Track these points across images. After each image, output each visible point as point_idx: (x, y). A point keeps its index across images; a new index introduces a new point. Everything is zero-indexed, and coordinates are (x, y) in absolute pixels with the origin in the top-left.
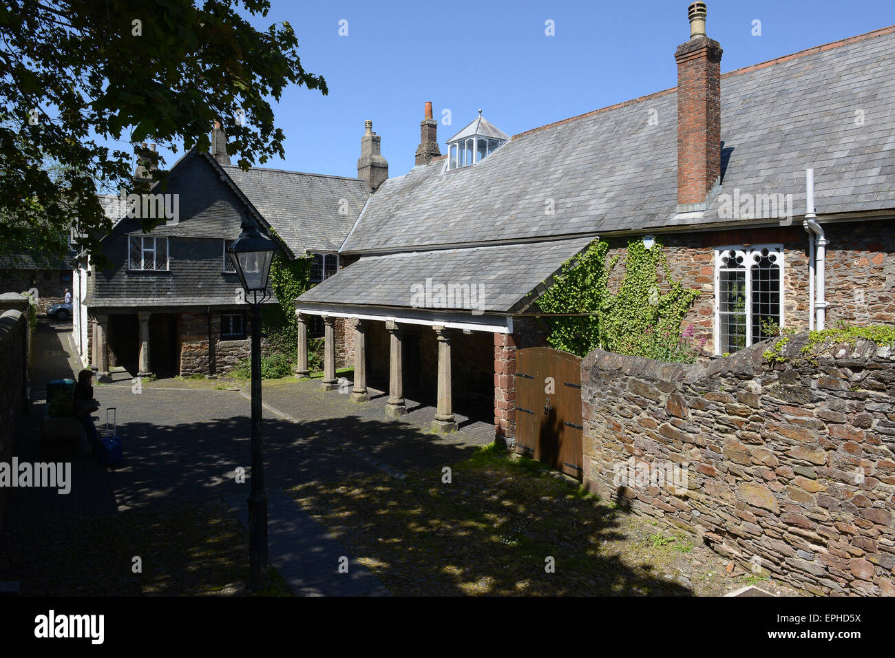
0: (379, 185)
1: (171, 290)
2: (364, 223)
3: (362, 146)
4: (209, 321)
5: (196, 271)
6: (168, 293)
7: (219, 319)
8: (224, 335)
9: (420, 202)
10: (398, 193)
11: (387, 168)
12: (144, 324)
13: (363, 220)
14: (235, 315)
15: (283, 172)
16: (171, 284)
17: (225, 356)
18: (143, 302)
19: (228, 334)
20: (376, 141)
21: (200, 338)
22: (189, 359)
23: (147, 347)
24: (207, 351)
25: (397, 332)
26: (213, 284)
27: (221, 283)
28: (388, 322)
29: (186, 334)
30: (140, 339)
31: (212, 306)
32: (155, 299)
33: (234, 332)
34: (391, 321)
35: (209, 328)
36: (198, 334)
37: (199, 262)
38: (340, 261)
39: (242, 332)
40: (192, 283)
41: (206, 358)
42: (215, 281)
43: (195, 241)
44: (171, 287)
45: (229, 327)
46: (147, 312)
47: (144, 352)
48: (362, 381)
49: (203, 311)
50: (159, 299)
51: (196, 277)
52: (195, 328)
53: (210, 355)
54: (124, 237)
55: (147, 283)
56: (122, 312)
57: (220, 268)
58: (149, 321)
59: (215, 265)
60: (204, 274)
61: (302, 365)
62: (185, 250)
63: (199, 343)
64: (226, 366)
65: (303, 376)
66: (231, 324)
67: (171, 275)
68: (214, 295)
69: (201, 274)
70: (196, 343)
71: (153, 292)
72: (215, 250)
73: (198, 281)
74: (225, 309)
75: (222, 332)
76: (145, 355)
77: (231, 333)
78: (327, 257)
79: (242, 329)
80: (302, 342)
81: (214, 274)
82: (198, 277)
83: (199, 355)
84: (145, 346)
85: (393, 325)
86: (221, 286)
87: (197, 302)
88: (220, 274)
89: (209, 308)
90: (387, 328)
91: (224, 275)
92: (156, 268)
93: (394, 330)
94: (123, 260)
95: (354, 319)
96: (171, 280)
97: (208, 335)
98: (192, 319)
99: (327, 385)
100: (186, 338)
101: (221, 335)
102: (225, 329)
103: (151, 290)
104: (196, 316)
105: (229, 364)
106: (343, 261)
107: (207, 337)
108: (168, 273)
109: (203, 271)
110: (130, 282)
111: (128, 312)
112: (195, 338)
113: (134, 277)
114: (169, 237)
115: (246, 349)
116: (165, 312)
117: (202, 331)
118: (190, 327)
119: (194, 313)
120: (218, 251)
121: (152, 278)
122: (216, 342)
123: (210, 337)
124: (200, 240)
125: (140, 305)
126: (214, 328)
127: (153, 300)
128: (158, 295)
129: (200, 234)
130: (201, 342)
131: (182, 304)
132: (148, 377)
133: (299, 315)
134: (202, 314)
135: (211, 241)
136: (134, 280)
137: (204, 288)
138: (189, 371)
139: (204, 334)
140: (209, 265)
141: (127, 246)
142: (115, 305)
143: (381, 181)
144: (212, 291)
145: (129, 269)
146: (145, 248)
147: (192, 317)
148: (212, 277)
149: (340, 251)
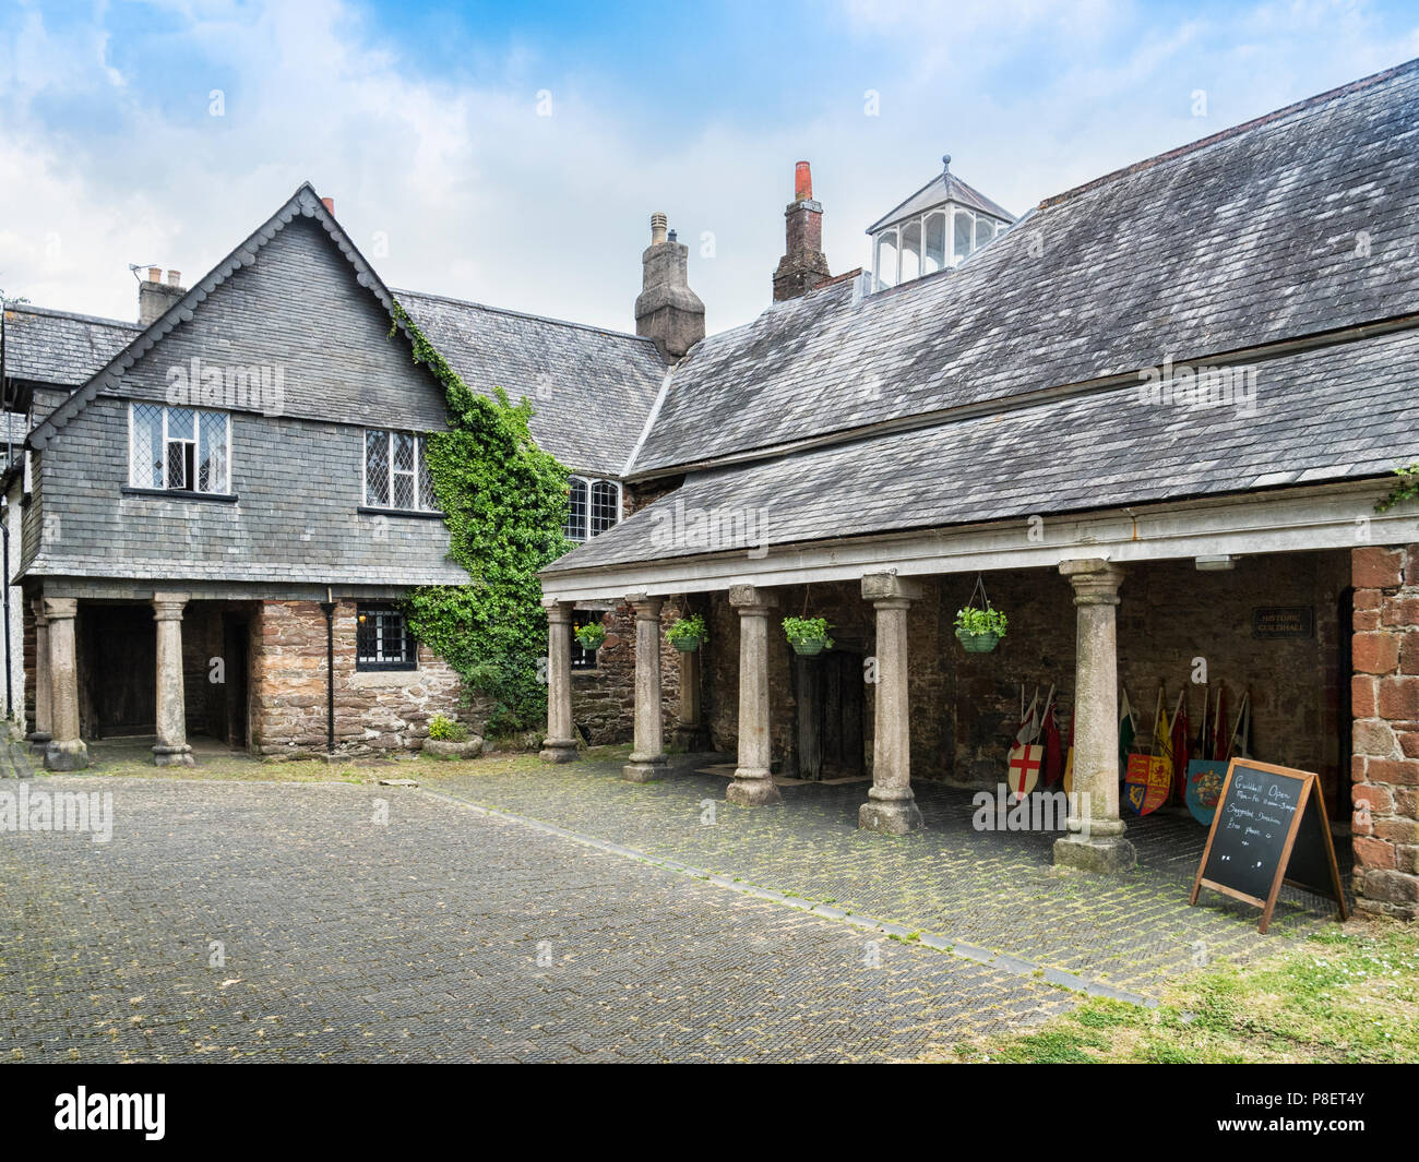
0: (688, 350)
1: (237, 542)
2: (669, 420)
4: (330, 622)
5: (300, 500)
6: (231, 550)
7: (354, 620)
8: (363, 660)
9: (822, 356)
10: (745, 356)
11: (703, 314)
12: (168, 623)
15: (479, 308)
16: (237, 527)
17: (367, 709)
18: (168, 569)
19: (372, 659)
20: (677, 254)
21: (308, 664)
22: (282, 714)
23: (176, 681)
24: (325, 695)
25: (897, 605)
26: (336, 532)
27: (357, 533)
28: (870, 581)
29: (273, 653)
30: (159, 662)
31: (337, 587)
32: (197, 563)
33: (385, 655)
34: (885, 575)
35: (330, 641)
36: (304, 654)
37: (303, 478)
38: (625, 498)
39: (404, 654)
40: (287, 529)
41: (321, 711)
42: (344, 525)
43: (298, 426)
44: (237, 535)
45: (375, 641)
46: (178, 595)
47: (170, 693)
48: (759, 751)
49: (318, 599)
50: (206, 564)
51: (297, 515)
52: (296, 639)
53: (331, 704)
54: (118, 404)
55: (176, 522)
56: (113, 594)
57: (355, 497)
58: (182, 618)
59: (342, 489)
60: (317, 509)
61: (560, 727)
62: (271, 446)
63: (304, 675)
64: (370, 734)
65: (562, 753)
66: (379, 634)
67: (236, 505)
68: (340, 561)
69: (311, 509)
70: (299, 675)
71: (194, 546)
72: (344, 453)
73: (301, 523)
74: (368, 596)
75: (360, 654)
76: (172, 701)
77: (380, 654)
78: (596, 488)
79: (404, 647)
80: (560, 671)
81: (342, 510)
82: (302, 515)
83: (305, 705)
84: (173, 679)
85: (890, 584)
86: (357, 540)
87: (300, 573)
88: (355, 511)
89: (330, 590)
90: (864, 597)
91: (364, 512)
92: (200, 486)
93: (890, 599)
94: (116, 461)
95: (739, 588)
96: (236, 518)
97: (326, 658)
98: (289, 618)
99: (643, 768)
100: (274, 664)
101: (357, 659)
102: (365, 644)
103: (189, 540)
104: (299, 610)
105: (377, 727)
106: (630, 499)
107: (325, 662)
108: (230, 500)
109: (316, 501)
110: (133, 518)
111: (129, 594)
112: (295, 663)
113: (144, 505)
114: (233, 412)
115: (417, 694)
116: (222, 596)
117: (311, 648)
118: (283, 638)
119: (293, 604)
120: (351, 454)
121: (191, 512)
122: (345, 675)
123: (330, 661)
124: (307, 425)
125: (160, 577)
126: (340, 639)
127: (193, 564)
128: (205, 553)
129: (309, 409)
130: (309, 675)
131: (265, 579)
132: (179, 757)
133: (553, 607)
134: (312, 606)
135: (334, 429)
136: (144, 514)
137: (315, 541)
138: (280, 745)
139: (317, 655)
140: (328, 488)
141: (127, 426)
142: (95, 574)
143: (690, 341)
144: (338, 549)
145: (132, 485)
146: (171, 437)
147: (288, 613)
148: (336, 517)
149: (623, 475)
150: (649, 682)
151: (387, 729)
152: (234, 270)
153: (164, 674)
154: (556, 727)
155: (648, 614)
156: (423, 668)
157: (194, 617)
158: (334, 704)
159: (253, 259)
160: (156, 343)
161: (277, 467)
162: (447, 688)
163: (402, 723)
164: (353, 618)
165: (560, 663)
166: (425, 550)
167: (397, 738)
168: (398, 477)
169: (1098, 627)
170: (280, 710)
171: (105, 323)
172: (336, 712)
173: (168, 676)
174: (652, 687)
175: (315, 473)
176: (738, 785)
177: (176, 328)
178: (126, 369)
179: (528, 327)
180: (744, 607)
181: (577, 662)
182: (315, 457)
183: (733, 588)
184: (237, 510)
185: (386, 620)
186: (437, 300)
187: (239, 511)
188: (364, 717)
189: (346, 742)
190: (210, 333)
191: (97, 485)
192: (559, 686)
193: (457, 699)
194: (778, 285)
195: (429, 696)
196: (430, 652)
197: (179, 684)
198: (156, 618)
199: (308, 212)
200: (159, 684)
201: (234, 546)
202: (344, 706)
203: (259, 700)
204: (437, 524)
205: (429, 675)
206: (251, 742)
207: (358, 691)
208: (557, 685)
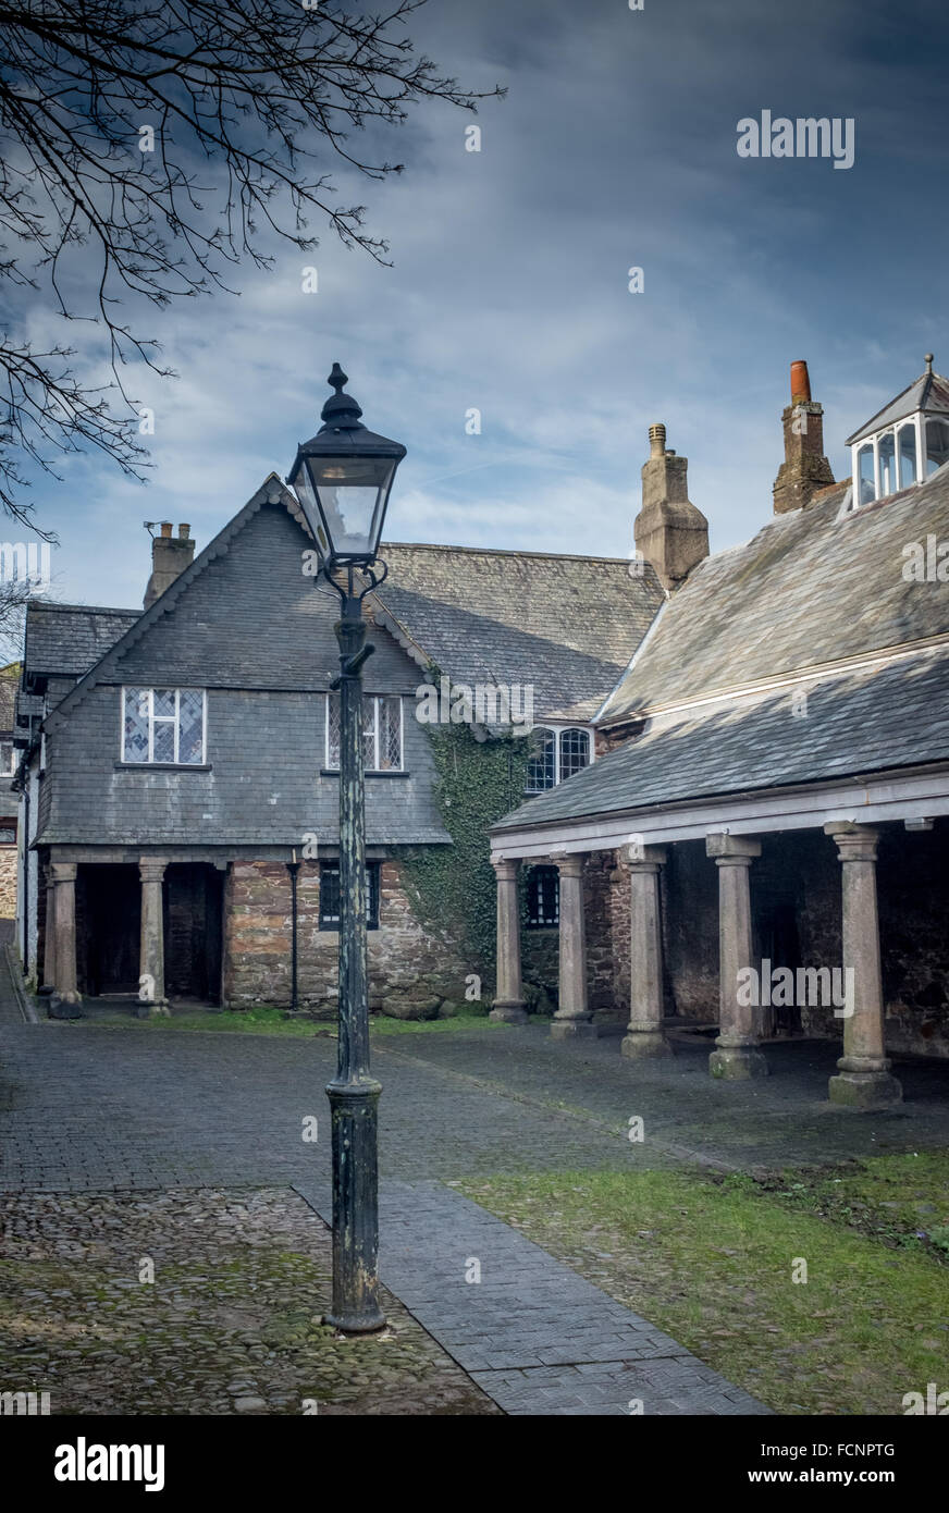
0: (688, 572)
1: (211, 808)
2: (652, 656)
3: (644, 486)
4: (294, 881)
5: (268, 766)
6: (205, 816)
7: (317, 879)
8: (327, 919)
9: (788, 587)
10: (732, 581)
11: (706, 530)
12: (151, 885)
13: (651, 651)
15: (459, 551)
16: (211, 794)
17: (329, 967)
18: (151, 834)
19: (336, 918)
20: (675, 468)
21: (274, 922)
22: (249, 971)
23: (156, 938)
24: (289, 953)
25: (732, 862)
26: (302, 795)
27: (319, 794)
28: (713, 840)
29: (242, 912)
30: (143, 920)
31: (301, 848)
32: (176, 829)
34: (720, 835)
35: (294, 900)
36: (268, 914)
37: (271, 745)
38: (597, 745)
39: (368, 913)
40: (256, 794)
41: (284, 968)
42: (308, 789)
43: (265, 696)
44: (210, 802)
46: (159, 859)
47: (151, 949)
48: (650, 1005)
49: (281, 858)
50: (183, 829)
51: (265, 780)
52: (263, 899)
53: (294, 963)
54: (113, 689)
55: (160, 791)
56: (106, 859)
57: (317, 760)
58: (162, 880)
59: (305, 753)
60: (283, 774)
61: (508, 986)
62: (241, 717)
63: (270, 934)
64: (332, 991)
65: (510, 1013)
67: (211, 773)
68: (304, 823)
69: (277, 774)
70: (265, 933)
71: (173, 813)
72: (307, 719)
73: (269, 788)
74: (330, 855)
75: (323, 912)
76: (153, 957)
78: (565, 735)
79: (368, 906)
80: (507, 929)
81: (305, 774)
82: (269, 780)
83: (270, 961)
84: (154, 936)
85: (724, 843)
86: (320, 803)
87: (267, 837)
88: (318, 774)
89: (294, 851)
90: (708, 855)
91: (325, 774)
92: (180, 758)
93: (728, 857)
94: (110, 740)
95: (626, 847)
96: (211, 787)
97: (290, 917)
98: (257, 878)
99: (564, 1025)
100: (243, 923)
101: (321, 918)
102: (328, 903)
103: (169, 808)
104: (266, 871)
105: (337, 986)
106: (604, 744)
107: (289, 921)
108: (204, 770)
109: (281, 766)
110: (123, 791)
111: (118, 858)
112: (262, 922)
113: (132, 777)
114: (208, 688)
115: (378, 953)
116: (198, 859)
117: (277, 907)
118: (251, 897)
119: (260, 864)
120: (314, 719)
121: (172, 782)
122: (308, 933)
123: (295, 919)
124: (274, 695)
125: (145, 842)
126: (304, 899)
127: (172, 832)
128: (183, 819)
129: (275, 680)
130: (275, 933)
131: (234, 842)
132: (158, 1009)
133: (500, 864)
134: (278, 866)
135: (299, 697)
136: (132, 786)
137: (281, 804)
138: (248, 1000)
139: (283, 914)
140: (293, 753)
141: (120, 708)
142: (91, 841)
143: (691, 561)
144: (301, 812)
145: (123, 761)
146: (155, 715)
147: (256, 873)
148: (301, 781)
149: (595, 721)
150: (570, 939)
152: (210, 561)
153: (147, 931)
154: (504, 986)
156: (385, 927)
157: (176, 878)
158: (298, 962)
160: (144, 633)
161: (248, 737)
162: (407, 947)
164: (316, 878)
165: (507, 921)
166: (388, 809)
169: (854, 882)
170: (247, 967)
171: (107, 612)
172: (300, 970)
173: (150, 933)
175: (281, 739)
176: (630, 1038)
177: (160, 618)
178: (119, 658)
179: (509, 564)
182: (281, 725)
184: (211, 778)
186: (417, 548)
187: (213, 780)
188: (326, 975)
189: (309, 1000)
190: (189, 619)
191: (95, 762)
192: (507, 945)
193: (418, 959)
194: (778, 497)
195: (390, 956)
196: (390, 911)
197: (159, 941)
198: (141, 879)
199: (275, 500)
200: (142, 941)
201: (208, 813)
202: (307, 963)
203: (229, 957)
204: (398, 782)
205: (390, 933)
206: (223, 998)
207: (320, 949)
208: (504, 944)
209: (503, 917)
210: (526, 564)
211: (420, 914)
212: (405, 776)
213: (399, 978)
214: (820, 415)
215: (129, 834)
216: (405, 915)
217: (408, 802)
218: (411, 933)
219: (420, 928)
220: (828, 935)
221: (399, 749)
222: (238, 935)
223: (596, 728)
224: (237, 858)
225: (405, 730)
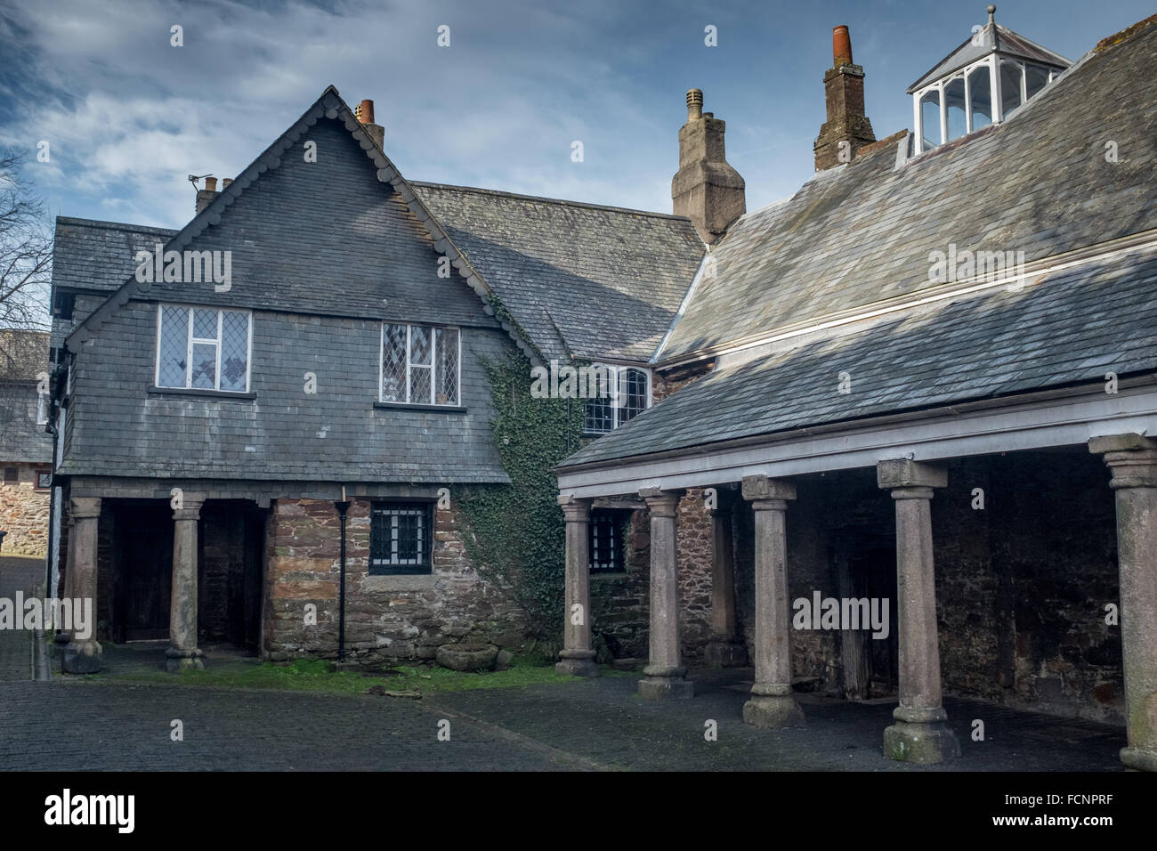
0: (726, 228)
1: (254, 440)
2: (704, 301)
3: (682, 148)
4: (343, 521)
5: (317, 397)
6: (248, 449)
7: (367, 520)
8: (377, 562)
10: (782, 230)
11: (744, 189)
12: (186, 523)
13: (700, 297)
14: (403, 513)
15: (508, 196)
16: (254, 424)
17: (379, 614)
18: (187, 467)
19: (386, 562)
20: (714, 130)
21: (320, 565)
22: (292, 619)
23: (190, 582)
24: (337, 599)
25: (916, 494)
26: (353, 429)
27: (372, 429)
28: (886, 467)
29: (286, 554)
30: (175, 563)
31: (352, 485)
32: (214, 462)
33: (401, 557)
34: (902, 461)
35: (343, 542)
36: (315, 556)
37: (321, 375)
38: (654, 386)
39: (419, 556)
40: (303, 426)
41: (332, 616)
42: (360, 422)
43: (316, 322)
44: (255, 433)
45: (390, 542)
46: (196, 494)
47: (183, 594)
48: (778, 664)
49: (330, 496)
50: (223, 462)
51: (313, 412)
52: (309, 540)
53: (342, 609)
54: (148, 306)
55: (197, 421)
56: (135, 492)
57: (372, 392)
58: (198, 518)
59: (358, 384)
60: (332, 406)
61: (578, 637)
62: (289, 343)
63: (317, 578)
64: (382, 641)
65: (580, 665)
66: (395, 534)
67: (255, 403)
68: (355, 458)
69: (327, 405)
70: (310, 577)
71: (212, 444)
72: (361, 348)
73: (318, 420)
74: (382, 493)
75: (373, 556)
76: (185, 604)
77: (394, 557)
79: (420, 549)
80: (577, 574)
81: (357, 406)
82: (318, 413)
84: (187, 580)
85: (907, 470)
86: (372, 437)
87: (315, 472)
88: (371, 407)
89: (344, 489)
90: (880, 486)
91: (379, 407)
92: (222, 386)
93: (909, 487)
94: (144, 362)
95: (752, 480)
96: (255, 418)
97: (338, 560)
98: (303, 518)
99: (658, 682)
100: (286, 565)
101: (370, 561)
102: (379, 546)
103: (208, 437)
104: (313, 510)
105: (388, 635)
106: (661, 386)
107: (336, 565)
108: (248, 399)
109: (332, 397)
110: (157, 418)
111: (149, 492)
112: (308, 565)
113: (168, 405)
114: (255, 310)
115: (431, 599)
116: (239, 496)
117: (323, 548)
118: (296, 538)
119: (307, 502)
120: (367, 348)
121: (211, 410)
122: (358, 577)
123: (343, 562)
124: (326, 321)
125: (180, 475)
126: (353, 540)
127: (211, 463)
128: (223, 451)
129: (328, 304)
130: (321, 577)
131: (279, 477)
132: (189, 661)
133: (570, 504)
134: (325, 505)
135: (353, 324)
136: (167, 413)
137: (331, 438)
138: (290, 651)
139: (329, 557)
140: (345, 383)
141: (155, 327)
142: (118, 473)
143: (730, 218)
144: (352, 447)
145: (157, 385)
146: (195, 336)
147: (302, 512)
148: (352, 413)
149: (652, 361)
151: (399, 636)
152: (259, 173)
153: (179, 575)
154: (573, 636)
155: (663, 510)
156: (439, 571)
157: (212, 515)
158: (346, 609)
159: (278, 163)
162: (462, 593)
163: (415, 630)
164: (366, 518)
165: (577, 566)
166: (444, 446)
167: (410, 646)
168: (414, 370)
170: (290, 614)
171: (146, 230)
172: (348, 618)
173: (183, 577)
174: (668, 591)
175: (333, 368)
176: (755, 703)
177: (204, 232)
179: (557, 212)
180: (758, 500)
181: (605, 566)
182: (332, 353)
183: (747, 479)
184: (256, 407)
185: (402, 519)
186: (467, 191)
187: (257, 409)
188: (376, 623)
189: (357, 650)
190: (236, 235)
191: (125, 386)
192: (576, 592)
193: (473, 606)
194: (820, 154)
195: (444, 602)
196: (445, 555)
197: (193, 586)
198: (174, 517)
199: (332, 114)
200: (174, 585)
201: (250, 445)
202: (356, 610)
203: (270, 603)
204: (455, 418)
205: (445, 578)
206: (263, 648)
207: (370, 595)
208: (573, 590)
209: (572, 561)
210: (573, 213)
211: (475, 557)
212: (461, 412)
213: (453, 625)
214: (862, 77)
215: (162, 466)
216: (460, 558)
217: (465, 439)
218: (466, 577)
219: (475, 573)
220: (952, 582)
221: (456, 382)
222: (281, 579)
223: (653, 368)
224: (281, 495)
225: (462, 364)
